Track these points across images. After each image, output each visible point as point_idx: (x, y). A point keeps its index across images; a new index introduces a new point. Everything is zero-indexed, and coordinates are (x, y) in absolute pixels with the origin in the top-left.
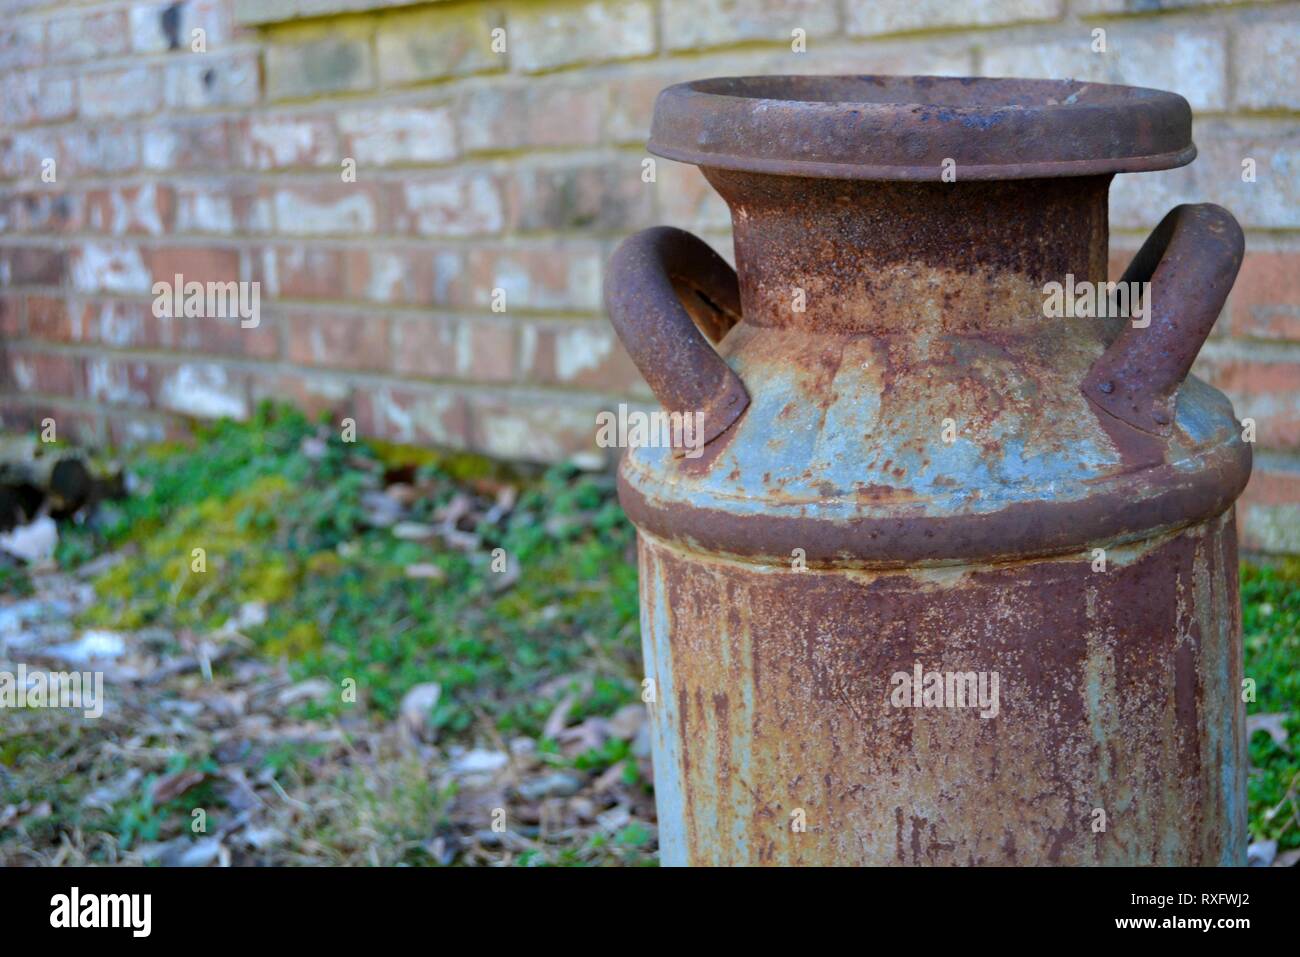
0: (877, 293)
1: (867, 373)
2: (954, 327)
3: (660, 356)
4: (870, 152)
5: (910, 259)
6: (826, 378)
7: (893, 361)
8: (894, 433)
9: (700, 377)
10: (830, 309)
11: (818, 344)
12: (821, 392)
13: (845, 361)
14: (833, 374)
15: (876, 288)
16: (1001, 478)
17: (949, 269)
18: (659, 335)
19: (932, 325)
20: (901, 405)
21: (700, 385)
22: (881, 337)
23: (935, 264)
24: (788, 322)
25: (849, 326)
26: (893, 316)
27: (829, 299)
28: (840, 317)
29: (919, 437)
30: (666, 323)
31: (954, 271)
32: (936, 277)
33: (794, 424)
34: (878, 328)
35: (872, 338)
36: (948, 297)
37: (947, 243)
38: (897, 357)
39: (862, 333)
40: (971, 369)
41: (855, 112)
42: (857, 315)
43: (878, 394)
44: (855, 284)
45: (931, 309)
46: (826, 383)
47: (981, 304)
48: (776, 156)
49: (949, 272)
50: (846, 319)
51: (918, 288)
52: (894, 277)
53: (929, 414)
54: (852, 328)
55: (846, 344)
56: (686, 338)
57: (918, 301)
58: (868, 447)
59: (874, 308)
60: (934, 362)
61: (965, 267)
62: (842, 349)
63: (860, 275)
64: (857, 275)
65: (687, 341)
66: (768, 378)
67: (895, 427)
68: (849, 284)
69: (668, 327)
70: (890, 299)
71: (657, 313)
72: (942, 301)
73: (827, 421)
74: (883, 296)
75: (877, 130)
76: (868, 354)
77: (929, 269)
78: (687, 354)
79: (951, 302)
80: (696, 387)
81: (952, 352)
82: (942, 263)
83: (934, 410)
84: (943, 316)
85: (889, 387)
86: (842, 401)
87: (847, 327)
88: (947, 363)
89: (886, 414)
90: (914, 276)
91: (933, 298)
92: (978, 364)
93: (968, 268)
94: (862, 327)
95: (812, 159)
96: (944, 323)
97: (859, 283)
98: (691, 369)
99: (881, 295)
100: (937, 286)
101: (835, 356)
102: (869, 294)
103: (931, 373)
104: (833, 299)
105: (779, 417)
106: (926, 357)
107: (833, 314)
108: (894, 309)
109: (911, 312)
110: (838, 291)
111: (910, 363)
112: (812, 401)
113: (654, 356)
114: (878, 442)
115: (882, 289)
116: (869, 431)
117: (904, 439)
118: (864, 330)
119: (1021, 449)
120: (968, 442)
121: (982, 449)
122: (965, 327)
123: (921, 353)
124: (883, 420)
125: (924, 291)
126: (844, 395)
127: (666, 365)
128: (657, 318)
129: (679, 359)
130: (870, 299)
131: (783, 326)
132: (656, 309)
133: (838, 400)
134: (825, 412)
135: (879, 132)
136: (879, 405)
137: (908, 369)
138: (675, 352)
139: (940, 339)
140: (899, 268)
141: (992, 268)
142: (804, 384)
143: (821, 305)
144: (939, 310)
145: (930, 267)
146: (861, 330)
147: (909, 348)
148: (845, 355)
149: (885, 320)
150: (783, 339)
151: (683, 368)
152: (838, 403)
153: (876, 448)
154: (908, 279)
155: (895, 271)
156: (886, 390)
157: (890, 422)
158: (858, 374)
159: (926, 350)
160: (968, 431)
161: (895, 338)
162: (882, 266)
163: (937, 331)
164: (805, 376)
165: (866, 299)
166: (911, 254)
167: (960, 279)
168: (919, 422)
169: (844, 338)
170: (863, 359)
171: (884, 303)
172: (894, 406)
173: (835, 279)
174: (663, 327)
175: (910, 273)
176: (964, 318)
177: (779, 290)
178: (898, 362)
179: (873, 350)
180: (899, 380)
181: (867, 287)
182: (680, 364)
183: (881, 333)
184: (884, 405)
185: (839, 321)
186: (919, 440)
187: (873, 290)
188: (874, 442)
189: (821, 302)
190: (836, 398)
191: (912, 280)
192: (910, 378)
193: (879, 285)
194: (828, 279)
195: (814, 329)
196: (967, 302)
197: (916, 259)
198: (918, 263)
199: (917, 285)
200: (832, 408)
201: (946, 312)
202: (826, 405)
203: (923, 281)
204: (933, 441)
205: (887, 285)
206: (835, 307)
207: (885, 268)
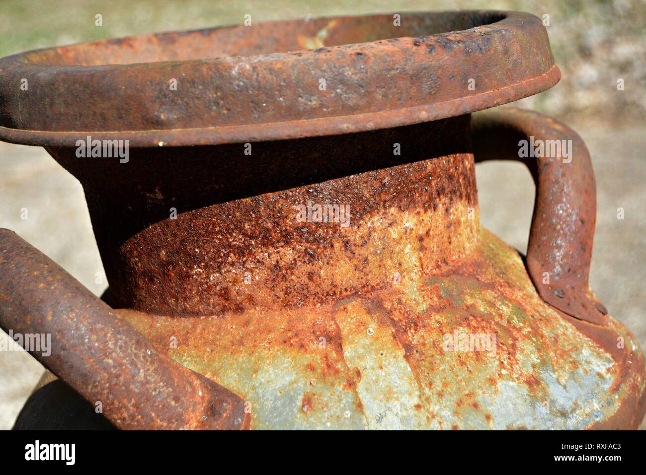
0: (358, 251)
1: (377, 339)
2: (430, 268)
3: (122, 379)
4: (385, 96)
5: (385, 208)
6: (334, 355)
7: (396, 319)
8: (440, 395)
9: (174, 391)
10: (305, 279)
11: (300, 320)
12: (337, 372)
13: (345, 332)
14: (339, 348)
15: (355, 245)
16: (559, 411)
17: (418, 210)
18: (114, 354)
19: (411, 271)
20: (431, 363)
21: (177, 399)
22: (369, 295)
23: (407, 208)
24: (246, 304)
25: (331, 293)
26: (376, 271)
27: (303, 269)
28: (318, 286)
29: (467, 392)
30: (117, 340)
31: (422, 211)
32: (409, 221)
33: (326, 415)
34: (364, 287)
35: (359, 299)
36: (421, 239)
37: (413, 183)
38: (397, 313)
39: (348, 297)
40: (467, 307)
41: (359, 54)
42: (338, 279)
43: (401, 358)
44: (332, 246)
45: (410, 255)
46: (338, 361)
47: (446, 239)
48: (275, 118)
49: (418, 213)
50: (326, 286)
51: (395, 236)
52: (372, 230)
53: (462, 365)
54: (335, 293)
55: (333, 312)
56: (143, 350)
57: (397, 249)
58: (425, 418)
59: (356, 268)
60: (432, 309)
61: (430, 205)
62: (333, 319)
63: (337, 235)
64: (333, 236)
65: (145, 352)
66: (256, 372)
67: (439, 389)
68: (325, 248)
69: (120, 343)
70: (370, 254)
71: (102, 329)
72: (417, 245)
73: (364, 402)
74: (363, 252)
75: (390, 70)
76: (366, 317)
77: (402, 214)
78: (152, 368)
79: (424, 243)
80: (173, 403)
81: (442, 293)
82: (412, 205)
83: (463, 359)
84: (420, 259)
85: (409, 349)
86: (368, 376)
87: (328, 294)
88: (445, 307)
89: (422, 377)
90: (391, 225)
91: (410, 243)
92: (469, 301)
93: (432, 205)
94: (346, 290)
95: (324, 115)
96: (422, 266)
97: (336, 245)
98: (161, 384)
99: (362, 252)
100: (412, 230)
101: (331, 329)
102: (349, 254)
103: (437, 321)
104: (309, 268)
105: (301, 410)
106: (424, 306)
107: (311, 283)
108: (377, 264)
109: (393, 263)
110: (312, 257)
111: (413, 316)
112: (333, 385)
113: (114, 381)
114: (431, 409)
115: (362, 245)
116: (415, 401)
117: (455, 398)
118: (348, 293)
119: (555, 376)
120: (511, 383)
121: (526, 386)
122: (438, 267)
123: (418, 304)
124: (423, 385)
125: (401, 238)
126: (365, 368)
127: (132, 386)
128: (105, 336)
129: (145, 376)
130: (350, 259)
131: (239, 309)
132: (99, 326)
133: (363, 375)
134: (356, 393)
135: (393, 72)
136: (409, 369)
137: (415, 323)
138: (139, 370)
139: (425, 284)
140: (375, 219)
141: (448, 201)
142: (311, 368)
143: (293, 277)
144: (416, 255)
145: (403, 211)
146: (344, 294)
147: (404, 300)
148: (341, 326)
149: (369, 277)
150: (247, 324)
151: (153, 385)
152: (364, 378)
153: (433, 417)
154: (386, 228)
155: (372, 223)
156: (406, 351)
157: (431, 384)
158: (367, 342)
159: (420, 300)
160: (504, 372)
161: (383, 293)
162: (358, 221)
163: (418, 277)
164: (306, 359)
165: (347, 259)
166: (385, 202)
167: (427, 217)
168: (457, 376)
169: (328, 307)
170: (364, 324)
171: (366, 260)
172: (425, 366)
173: (308, 245)
174: (115, 344)
175: (387, 222)
176: (435, 257)
177: (229, 271)
178: (401, 318)
179: (369, 312)
180: (414, 337)
181: (346, 246)
182: (148, 382)
183: (366, 292)
184: (414, 368)
185: (318, 290)
186: (467, 395)
187: (353, 248)
188: (428, 410)
189: (292, 274)
190: (359, 374)
191: (389, 229)
192: (422, 332)
193: (358, 242)
194: (298, 247)
195: (287, 305)
196: (435, 240)
197: (390, 206)
198: (393, 210)
199: (394, 233)
200: (361, 387)
201: (422, 255)
202: (351, 384)
203: (399, 227)
204: (480, 392)
205: (366, 240)
206: (310, 276)
207: (362, 222)
